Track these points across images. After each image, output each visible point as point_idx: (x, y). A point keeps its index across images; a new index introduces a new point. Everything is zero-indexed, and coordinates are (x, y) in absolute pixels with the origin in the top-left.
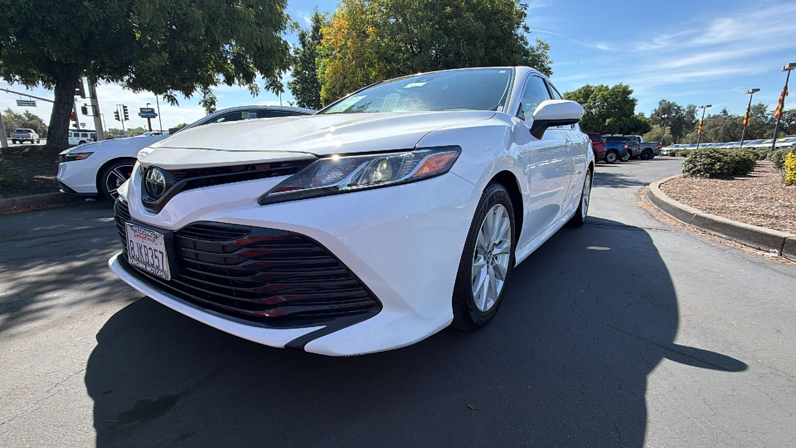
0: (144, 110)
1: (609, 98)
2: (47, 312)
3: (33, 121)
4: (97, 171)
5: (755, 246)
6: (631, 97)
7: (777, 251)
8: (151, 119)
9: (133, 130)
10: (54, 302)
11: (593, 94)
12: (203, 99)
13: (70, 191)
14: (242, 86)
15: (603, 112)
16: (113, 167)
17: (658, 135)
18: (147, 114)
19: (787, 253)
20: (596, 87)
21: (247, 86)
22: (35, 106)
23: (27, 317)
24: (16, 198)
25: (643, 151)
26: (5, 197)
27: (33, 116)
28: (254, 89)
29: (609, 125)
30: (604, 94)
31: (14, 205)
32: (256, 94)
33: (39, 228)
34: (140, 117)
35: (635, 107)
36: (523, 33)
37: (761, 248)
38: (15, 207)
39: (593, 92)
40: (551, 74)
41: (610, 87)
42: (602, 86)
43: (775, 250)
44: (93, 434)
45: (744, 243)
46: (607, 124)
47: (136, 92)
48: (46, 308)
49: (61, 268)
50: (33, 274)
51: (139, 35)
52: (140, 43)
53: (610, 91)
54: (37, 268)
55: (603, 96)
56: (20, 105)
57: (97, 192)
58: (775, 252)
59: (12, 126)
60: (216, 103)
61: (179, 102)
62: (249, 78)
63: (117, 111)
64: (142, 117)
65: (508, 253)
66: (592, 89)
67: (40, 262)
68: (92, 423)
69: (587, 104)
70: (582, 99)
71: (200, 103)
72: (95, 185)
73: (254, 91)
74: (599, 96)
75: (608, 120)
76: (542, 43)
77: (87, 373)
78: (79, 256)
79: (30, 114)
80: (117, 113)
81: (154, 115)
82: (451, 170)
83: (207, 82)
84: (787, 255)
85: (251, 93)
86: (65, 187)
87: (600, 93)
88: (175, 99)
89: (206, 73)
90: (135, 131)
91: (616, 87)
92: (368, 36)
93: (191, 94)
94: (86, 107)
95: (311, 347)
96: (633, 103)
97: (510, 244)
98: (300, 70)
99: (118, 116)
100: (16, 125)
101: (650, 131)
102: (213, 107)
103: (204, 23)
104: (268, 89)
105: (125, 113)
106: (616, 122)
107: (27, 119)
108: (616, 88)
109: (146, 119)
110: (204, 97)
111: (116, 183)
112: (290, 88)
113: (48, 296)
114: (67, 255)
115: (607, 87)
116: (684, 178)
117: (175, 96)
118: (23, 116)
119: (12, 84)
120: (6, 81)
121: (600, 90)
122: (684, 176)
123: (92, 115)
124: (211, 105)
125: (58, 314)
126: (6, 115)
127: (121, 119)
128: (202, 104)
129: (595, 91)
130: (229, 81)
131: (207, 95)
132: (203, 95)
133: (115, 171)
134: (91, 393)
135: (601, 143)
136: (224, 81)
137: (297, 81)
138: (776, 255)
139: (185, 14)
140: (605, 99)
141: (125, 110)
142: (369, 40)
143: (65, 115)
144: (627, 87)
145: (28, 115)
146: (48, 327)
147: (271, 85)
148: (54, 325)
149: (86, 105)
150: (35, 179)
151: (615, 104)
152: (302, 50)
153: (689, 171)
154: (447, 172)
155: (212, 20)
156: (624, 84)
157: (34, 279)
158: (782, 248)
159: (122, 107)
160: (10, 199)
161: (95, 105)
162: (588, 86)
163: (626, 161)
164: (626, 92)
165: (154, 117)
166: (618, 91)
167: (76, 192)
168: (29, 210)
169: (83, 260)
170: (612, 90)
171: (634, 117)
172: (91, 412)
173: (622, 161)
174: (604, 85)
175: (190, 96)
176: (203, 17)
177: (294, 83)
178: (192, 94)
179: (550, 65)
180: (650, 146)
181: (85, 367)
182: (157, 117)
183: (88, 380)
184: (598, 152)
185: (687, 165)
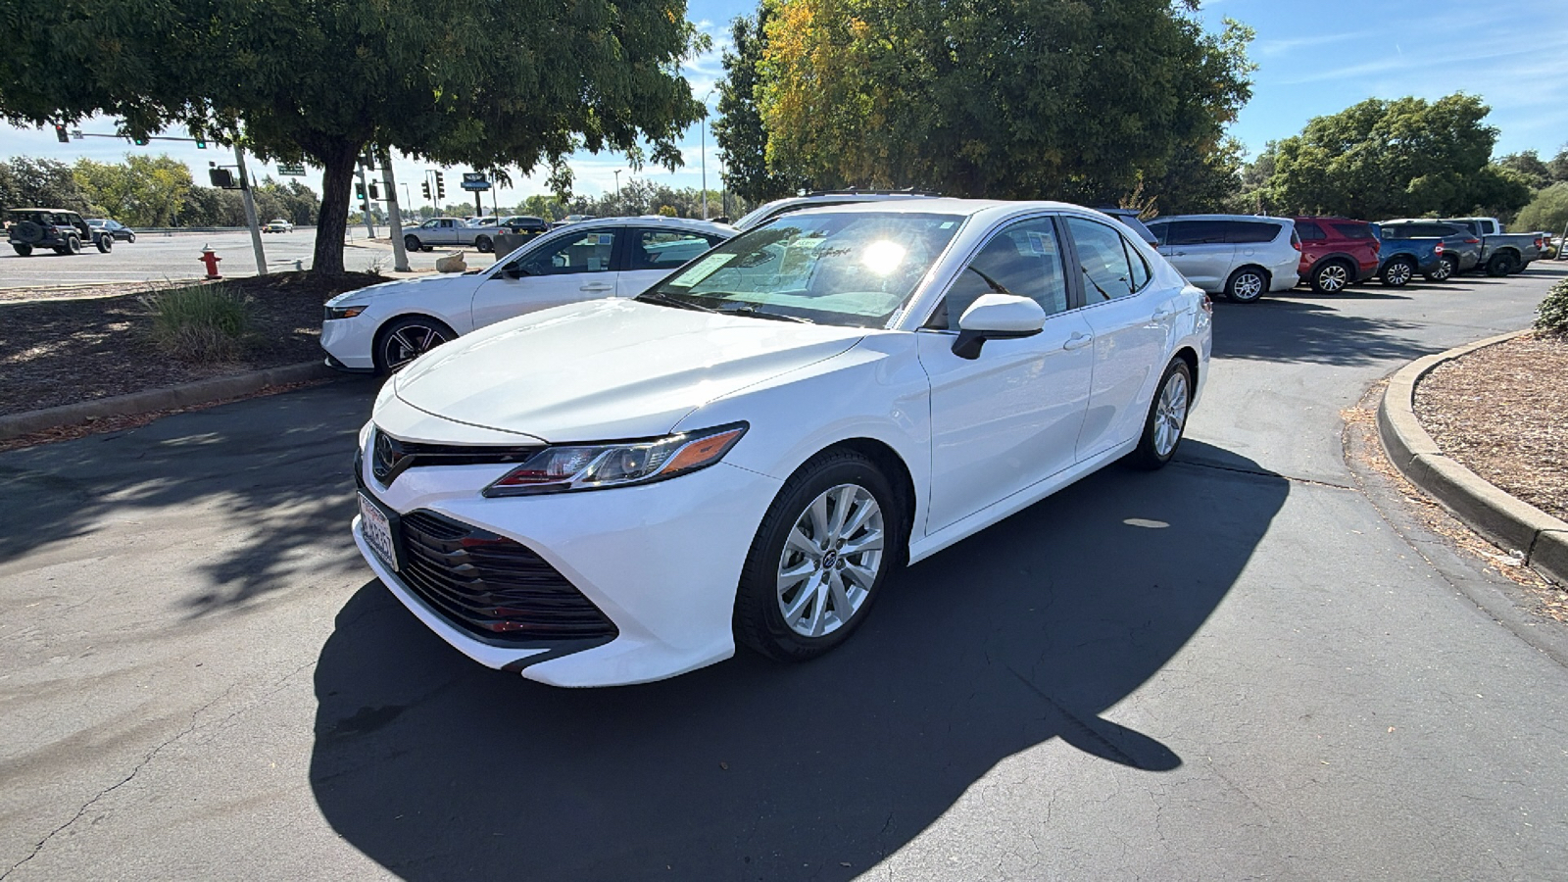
0: (469, 178)
1: (1424, 128)
2: (288, 578)
3: (302, 196)
4: (373, 336)
5: (1490, 537)
6: (1484, 123)
7: (1522, 555)
8: (481, 193)
9: (455, 208)
10: (299, 564)
11: (1385, 119)
12: (550, 176)
13: (337, 364)
14: (615, 151)
15: (1404, 161)
16: (395, 328)
17: (1561, 209)
18: (474, 185)
19: (1537, 561)
20: (1394, 104)
21: (624, 152)
22: (305, 175)
23: (269, 583)
24: (269, 372)
25: (1494, 256)
26: (256, 368)
27: (303, 187)
28: (636, 157)
29: (1416, 192)
30: (1410, 119)
31: (265, 382)
32: (638, 167)
33: (295, 430)
34: (464, 189)
35: (1494, 146)
36: (1184, 13)
37: (1500, 544)
38: (267, 386)
39: (1386, 114)
40: (1250, 97)
41: (1430, 103)
42: (1410, 100)
43: (1519, 552)
44: (312, 739)
45: (1474, 529)
46: (1410, 189)
47: (447, 166)
48: (289, 572)
49: (311, 506)
50: (281, 513)
51: (439, 94)
52: (441, 107)
53: (1430, 112)
54: (285, 505)
55: (1408, 125)
56: (284, 174)
57: (373, 366)
58: (1518, 556)
59: (273, 206)
60: (573, 182)
61: (513, 181)
62: (624, 140)
63: (427, 182)
64: (467, 189)
65: (879, 549)
66: (1383, 108)
67: (289, 494)
68: (313, 726)
69: (1364, 145)
70: (1354, 133)
71: (546, 184)
72: (370, 356)
73: (636, 160)
74: (1396, 125)
75: (1415, 181)
76: (1235, 27)
77: (318, 667)
78: (337, 486)
79: (298, 184)
80: (426, 184)
81: (486, 185)
82: (723, 460)
83: (557, 149)
84: (1536, 565)
85: (630, 166)
86: (332, 359)
87: (1402, 116)
88: (507, 176)
89: (556, 131)
90: (457, 211)
91: (1446, 101)
92: (850, 39)
93: (531, 168)
94: (376, 185)
95: (528, 672)
96: (1486, 139)
97: (882, 536)
98: (734, 98)
99: (427, 190)
100: (279, 204)
101: (1527, 203)
102: (567, 189)
103: (537, 70)
104: (656, 162)
105: (439, 185)
106: (1435, 183)
107: (294, 192)
108: (1445, 104)
109: (473, 194)
110: (554, 172)
111: (399, 353)
112: (715, 134)
113: (293, 552)
114: (323, 483)
115: (1421, 102)
116: (1537, 339)
117: (508, 173)
118: (289, 187)
119: (266, 163)
120: (258, 160)
121: (1401, 111)
122: (1535, 334)
123: (385, 198)
124: (564, 186)
125: (300, 581)
126: (264, 187)
127: (432, 197)
128: (550, 184)
129: (1390, 112)
130: (593, 145)
131: (558, 168)
132: (552, 169)
133: (398, 335)
134: (318, 693)
135: (1368, 245)
136: (585, 146)
137: (727, 120)
138: (1516, 562)
139: (507, 58)
140: (1414, 132)
141: (439, 180)
142: (853, 48)
143: (338, 221)
144: (1475, 102)
145: (295, 185)
146: (285, 599)
147: (660, 153)
148: (294, 596)
149: (375, 181)
150: (295, 335)
151: (1439, 142)
152: (739, 58)
153: (1550, 323)
154: (716, 462)
155: (550, 62)
156: (1468, 94)
157: (279, 523)
158: (1531, 550)
159: (433, 173)
160: (260, 373)
161: (389, 181)
162: (1372, 102)
163: (1443, 281)
164: (1471, 112)
165: (485, 189)
166: (1450, 111)
167: (346, 367)
168: (286, 390)
169: (345, 494)
170: (1433, 109)
171: (1487, 171)
172: (314, 713)
173: (1430, 280)
174: (1416, 99)
175: (530, 171)
176: (537, 59)
177: (723, 126)
178: (534, 167)
179: (1251, 77)
180: (1516, 243)
181: (317, 660)
182: (490, 190)
183: (318, 677)
184: (1359, 264)
185: (1545, 310)
